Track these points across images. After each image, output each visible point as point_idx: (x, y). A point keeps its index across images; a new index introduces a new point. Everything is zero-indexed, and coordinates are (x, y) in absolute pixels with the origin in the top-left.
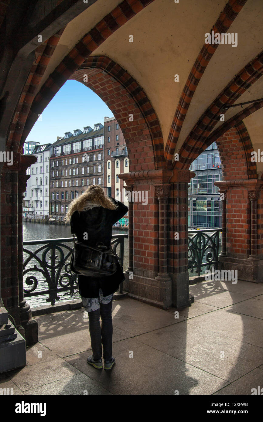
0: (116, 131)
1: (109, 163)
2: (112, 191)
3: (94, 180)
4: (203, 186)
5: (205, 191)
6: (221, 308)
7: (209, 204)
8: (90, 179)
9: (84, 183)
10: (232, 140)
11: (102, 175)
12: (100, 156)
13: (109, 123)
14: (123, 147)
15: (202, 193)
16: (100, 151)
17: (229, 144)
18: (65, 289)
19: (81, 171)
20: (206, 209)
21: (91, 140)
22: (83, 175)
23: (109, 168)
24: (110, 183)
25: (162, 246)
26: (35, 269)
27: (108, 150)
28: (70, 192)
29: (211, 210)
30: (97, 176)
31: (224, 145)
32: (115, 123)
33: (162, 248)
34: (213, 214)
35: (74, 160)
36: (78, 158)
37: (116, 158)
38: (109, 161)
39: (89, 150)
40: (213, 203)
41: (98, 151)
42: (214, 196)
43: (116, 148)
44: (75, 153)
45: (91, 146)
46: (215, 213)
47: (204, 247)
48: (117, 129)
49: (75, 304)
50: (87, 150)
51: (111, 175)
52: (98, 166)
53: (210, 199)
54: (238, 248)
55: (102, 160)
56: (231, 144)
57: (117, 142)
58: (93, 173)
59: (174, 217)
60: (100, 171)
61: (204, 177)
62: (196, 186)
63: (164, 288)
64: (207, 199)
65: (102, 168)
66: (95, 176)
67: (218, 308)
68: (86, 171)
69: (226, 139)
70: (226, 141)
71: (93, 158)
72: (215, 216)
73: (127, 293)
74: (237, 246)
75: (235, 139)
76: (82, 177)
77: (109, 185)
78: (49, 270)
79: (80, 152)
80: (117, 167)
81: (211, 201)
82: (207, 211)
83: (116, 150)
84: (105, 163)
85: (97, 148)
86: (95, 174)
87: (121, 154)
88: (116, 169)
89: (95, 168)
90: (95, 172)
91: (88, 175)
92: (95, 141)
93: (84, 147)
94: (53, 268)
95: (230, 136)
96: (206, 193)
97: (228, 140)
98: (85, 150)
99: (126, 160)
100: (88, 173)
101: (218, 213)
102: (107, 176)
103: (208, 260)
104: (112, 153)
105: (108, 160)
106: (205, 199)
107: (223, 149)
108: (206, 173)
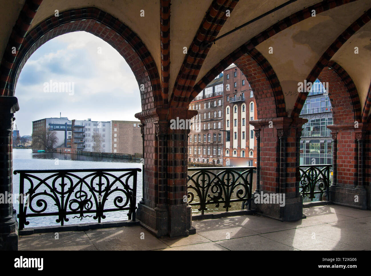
0: (234, 78)
1: (228, 108)
2: (231, 134)
3: (215, 124)
4: (317, 129)
5: (318, 134)
6: (213, 242)
7: (322, 147)
8: (211, 123)
9: (206, 127)
10: (261, 78)
11: (222, 119)
12: (220, 102)
13: (228, 71)
14: (241, 93)
15: (315, 135)
16: (220, 97)
17: (259, 83)
18: (74, 212)
19: (203, 116)
20: (319, 151)
21: (212, 87)
22: (204, 120)
23: (228, 113)
24: (229, 127)
25: (160, 179)
26: (45, 193)
27: (227, 97)
28: (193, 135)
29: (324, 153)
30: (217, 121)
31: (255, 84)
32: (233, 71)
33: (160, 181)
34: (326, 157)
35: (197, 106)
36: (200, 105)
37: (234, 103)
38: (228, 107)
39: (210, 96)
40: (326, 146)
41: (218, 98)
42: (327, 139)
43: (235, 94)
44: (197, 100)
45: (212, 93)
46: (328, 155)
47: (233, 183)
48: (235, 77)
49: (82, 227)
50: (208, 97)
51: (229, 119)
52: (218, 111)
53: (323, 141)
54: (268, 186)
55: (222, 106)
56: (260, 83)
57: (235, 89)
58: (214, 118)
59: (170, 152)
60: (220, 116)
61: (317, 120)
62: (309, 129)
63: (159, 218)
64: (320, 142)
65: (222, 114)
66: (215, 120)
67: (210, 241)
68: (207, 116)
69: (255, 78)
70: (256, 80)
71: (213, 104)
72: (328, 159)
73: (139, 221)
74: (268, 184)
75: (263, 78)
76: (204, 122)
77: (228, 129)
78: (59, 196)
79: (202, 99)
80: (235, 112)
81: (324, 144)
82: (321, 153)
83: (234, 96)
84: (225, 108)
85: (217, 95)
86: (215, 119)
87: (239, 100)
88: (234, 114)
89: (215, 113)
90: (215, 117)
91: (209, 120)
92: (215, 88)
93: (205, 94)
94: (63, 193)
95: (257, 75)
96: (320, 135)
97: (257, 79)
98: (207, 97)
99: (244, 105)
100: (209, 118)
101: (331, 155)
102: (226, 120)
103: (238, 196)
104: (231, 99)
105: (227, 105)
106: (318, 141)
107: (255, 88)
108: (320, 117)
